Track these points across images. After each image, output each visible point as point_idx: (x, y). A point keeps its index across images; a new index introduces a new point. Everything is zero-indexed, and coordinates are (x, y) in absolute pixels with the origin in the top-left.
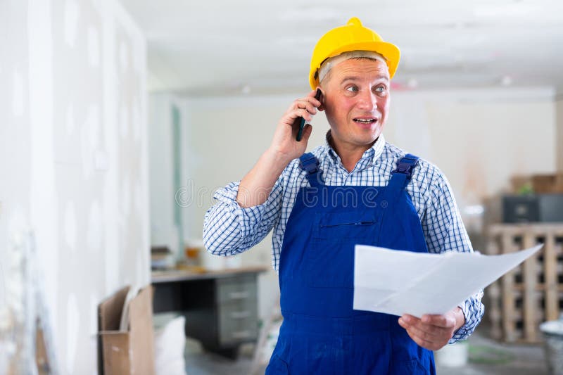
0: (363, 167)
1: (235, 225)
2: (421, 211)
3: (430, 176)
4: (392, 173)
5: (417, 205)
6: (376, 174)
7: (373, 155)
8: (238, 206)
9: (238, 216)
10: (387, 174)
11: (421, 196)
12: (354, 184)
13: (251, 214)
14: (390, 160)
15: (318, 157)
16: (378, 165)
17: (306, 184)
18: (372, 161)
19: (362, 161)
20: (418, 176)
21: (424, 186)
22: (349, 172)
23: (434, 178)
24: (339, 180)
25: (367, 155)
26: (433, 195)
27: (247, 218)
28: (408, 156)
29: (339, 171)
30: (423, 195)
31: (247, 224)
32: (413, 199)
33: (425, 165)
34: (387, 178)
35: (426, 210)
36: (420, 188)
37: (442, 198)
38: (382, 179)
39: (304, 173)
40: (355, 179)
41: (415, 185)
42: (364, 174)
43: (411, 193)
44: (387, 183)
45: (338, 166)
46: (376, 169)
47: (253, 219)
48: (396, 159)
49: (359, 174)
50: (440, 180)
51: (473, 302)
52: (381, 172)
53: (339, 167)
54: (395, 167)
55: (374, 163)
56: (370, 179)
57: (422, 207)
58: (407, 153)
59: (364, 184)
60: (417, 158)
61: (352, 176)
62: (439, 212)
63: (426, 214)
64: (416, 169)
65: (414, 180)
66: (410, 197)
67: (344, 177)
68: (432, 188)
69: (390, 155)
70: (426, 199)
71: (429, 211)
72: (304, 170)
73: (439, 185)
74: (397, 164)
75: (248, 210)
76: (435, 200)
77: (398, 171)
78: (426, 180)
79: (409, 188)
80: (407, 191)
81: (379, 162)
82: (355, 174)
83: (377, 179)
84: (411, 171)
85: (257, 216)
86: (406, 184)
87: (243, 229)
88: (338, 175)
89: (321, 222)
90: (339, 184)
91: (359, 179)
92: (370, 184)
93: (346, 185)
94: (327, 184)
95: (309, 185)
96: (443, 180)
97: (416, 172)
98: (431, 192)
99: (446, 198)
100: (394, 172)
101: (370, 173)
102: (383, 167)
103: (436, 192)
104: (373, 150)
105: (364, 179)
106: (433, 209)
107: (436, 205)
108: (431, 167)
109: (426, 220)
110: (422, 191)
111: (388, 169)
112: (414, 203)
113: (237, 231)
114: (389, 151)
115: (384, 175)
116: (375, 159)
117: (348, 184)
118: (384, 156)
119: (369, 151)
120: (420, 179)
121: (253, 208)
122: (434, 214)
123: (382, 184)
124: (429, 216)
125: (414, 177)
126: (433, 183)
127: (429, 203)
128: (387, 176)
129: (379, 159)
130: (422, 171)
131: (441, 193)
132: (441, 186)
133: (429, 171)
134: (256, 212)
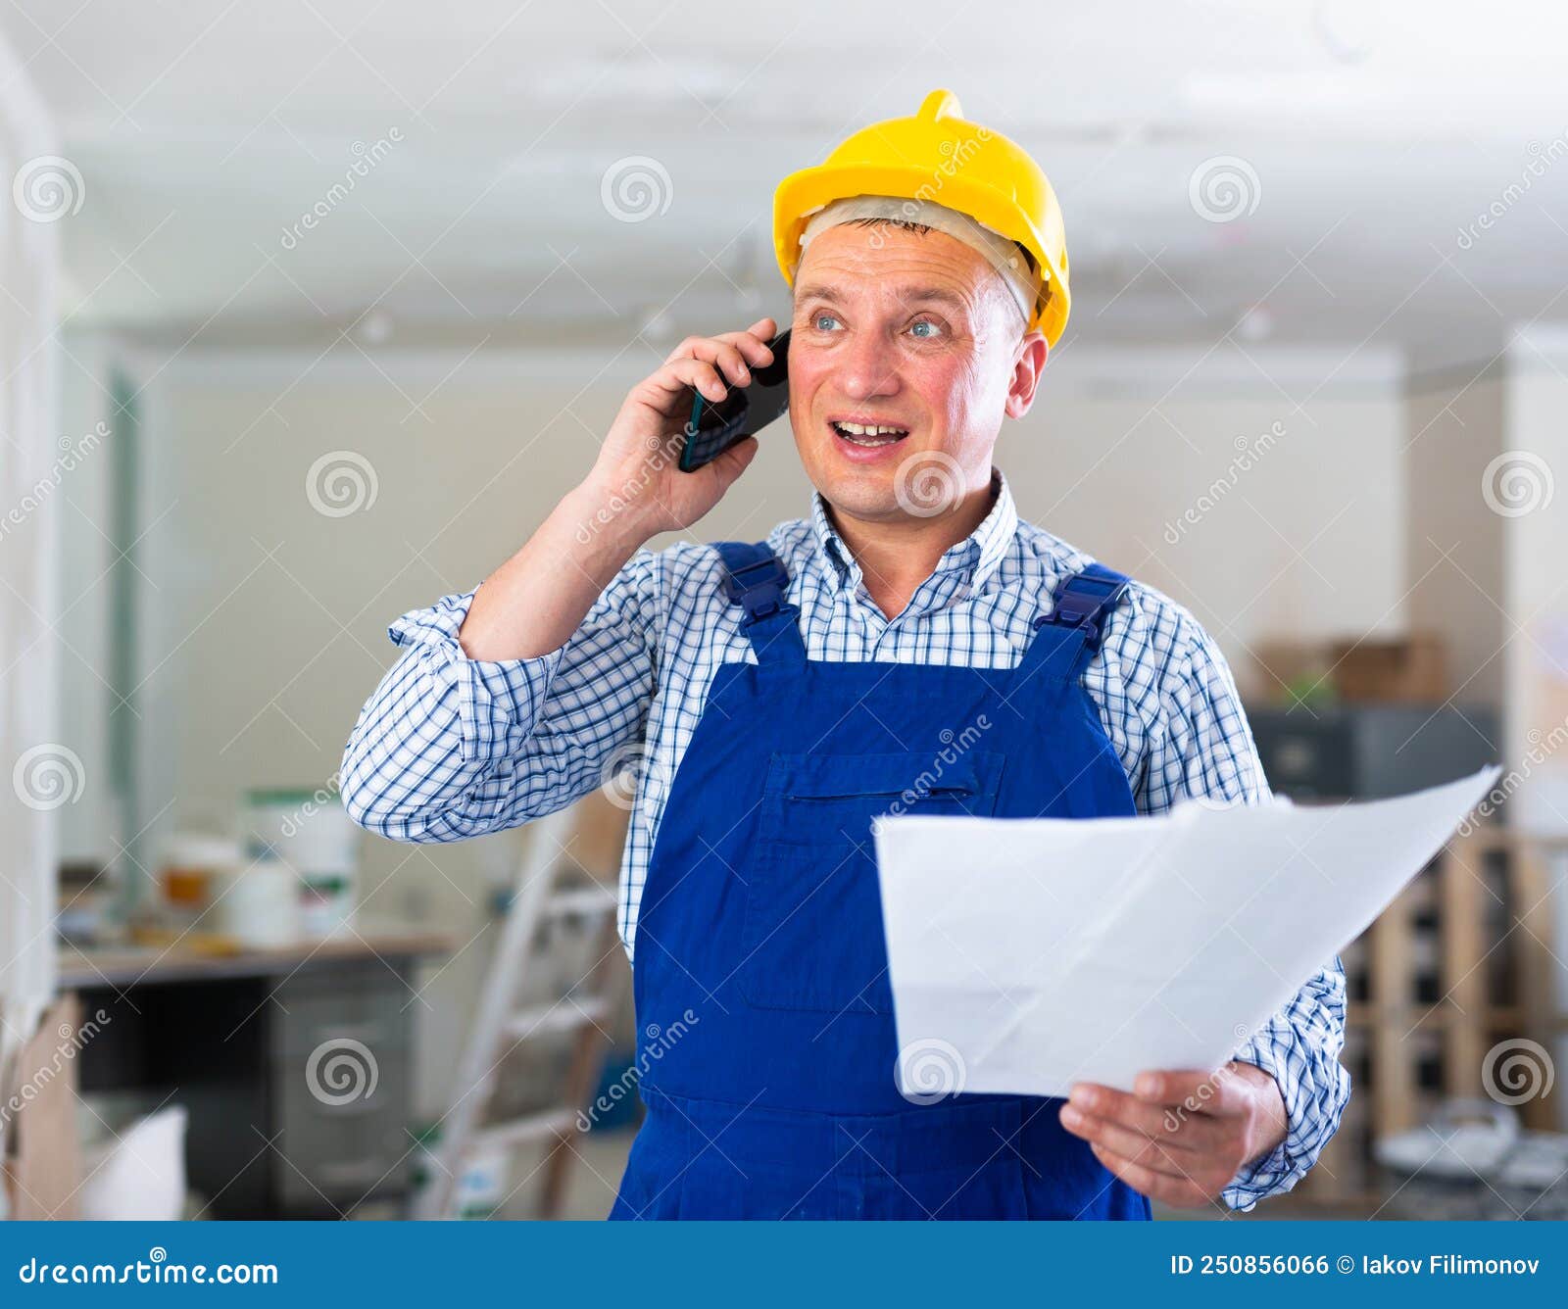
0: (938, 602)
1: (443, 717)
2: (1132, 758)
3: (1164, 642)
4: (1037, 624)
5: (1119, 736)
6: (981, 626)
7: (973, 564)
8: (460, 653)
9: (454, 687)
10: (1020, 627)
11: (1132, 709)
12: (905, 657)
13: (499, 685)
14: (1032, 583)
15: (785, 560)
16: (991, 598)
17: (742, 653)
18: (970, 583)
19: (936, 580)
20: (1123, 639)
21: (1145, 675)
22: (889, 619)
23: (1179, 651)
24: (855, 642)
25: (954, 563)
26: (1175, 710)
27: (484, 696)
28: (1091, 570)
29: (857, 611)
30: (1139, 706)
31: (483, 718)
32: (1103, 714)
33: (1151, 605)
34: (1019, 641)
35: (1146, 756)
36: (1130, 680)
37: (1204, 721)
38: (1002, 644)
39: (737, 615)
40: (907, 639)
41: (1114, 670)
42: (941, 623)
43: (1098, 698)
44: (1019, 659)
45: (850, 594)
46: (981, 610)
47: (506, 702)
48: (1051, 581)
49: (924, 625)
50: (1199, 659)
51: (1313, 1060)
52: (1000, 620)
53: (853, 601)
54: (1047, 606)
55: (976, 590)
56: (962, 641)
57: (1136, 743)
58: (1089, 561)
59: (938, 659)
60: (1125, 580)
61: (898, 631)
62: (1195, 768)
63: (1146, 771)
64: (1119, 618)
65: (1110, 656)
66: (1095, 708)
67: (872, 633)
68: (1170, 684)
69: (1031, 566)
70: (1147, 719)
71: (1157, 761)
72: (735, 601)
73: (1194, 673)
74: (1056, 596)
75: (489, 670)
76: (1180, 725)
77: (1056, 618)
78: (1150, 657)
79: (1093, 678)
80: (1086, 687)
81: (994, 588)
82: (910, 625)
83: (982, 642)
84: (1100, 622)
85: (522, 696)
86: (1082, 666)
87: (469, 734)
88: (852, 628)
89: (790, 784)
90: (854, 657)
91: (923, 640)
92: (959, 660)
93: (880, 659)
94: (814, 656)
95: (752, 659)
96: (1208, 661)
97: (1119, 628)
98: (1166, 700)
99: (1218, 720)
100: (1042, 621)
101: (961, 623)
102: (1007, 603)
103: (1184, 697)
104: (975, 547)
105: (940, 641)
106: (1171, 753)
107: (1183, 742)
108: (1168, 614)
109: (1148, 791)
110: (1136, 692)
111: (1025, 612)
112: (1107, 730)
113: (449, 740)
114: (1028, 552)
115: (1007, 632)
116: (979, 578)
117: (885, 656)
118: (1012, 567)
119: (960, 547)
120: (1132, 650)
121: (508, 664)
122: (1174, 771)
123: (1002, 663)
124: (1156, 780)
125: (1112, 642)
126: (1174, 666)
127: (1157, 732)
128: (1019, 638)
129: (996, 578)
130: (1141, 623)
131: (1201, 703)
132: (1203, 677)
133: (1164, 626)
134: (518, 679)
